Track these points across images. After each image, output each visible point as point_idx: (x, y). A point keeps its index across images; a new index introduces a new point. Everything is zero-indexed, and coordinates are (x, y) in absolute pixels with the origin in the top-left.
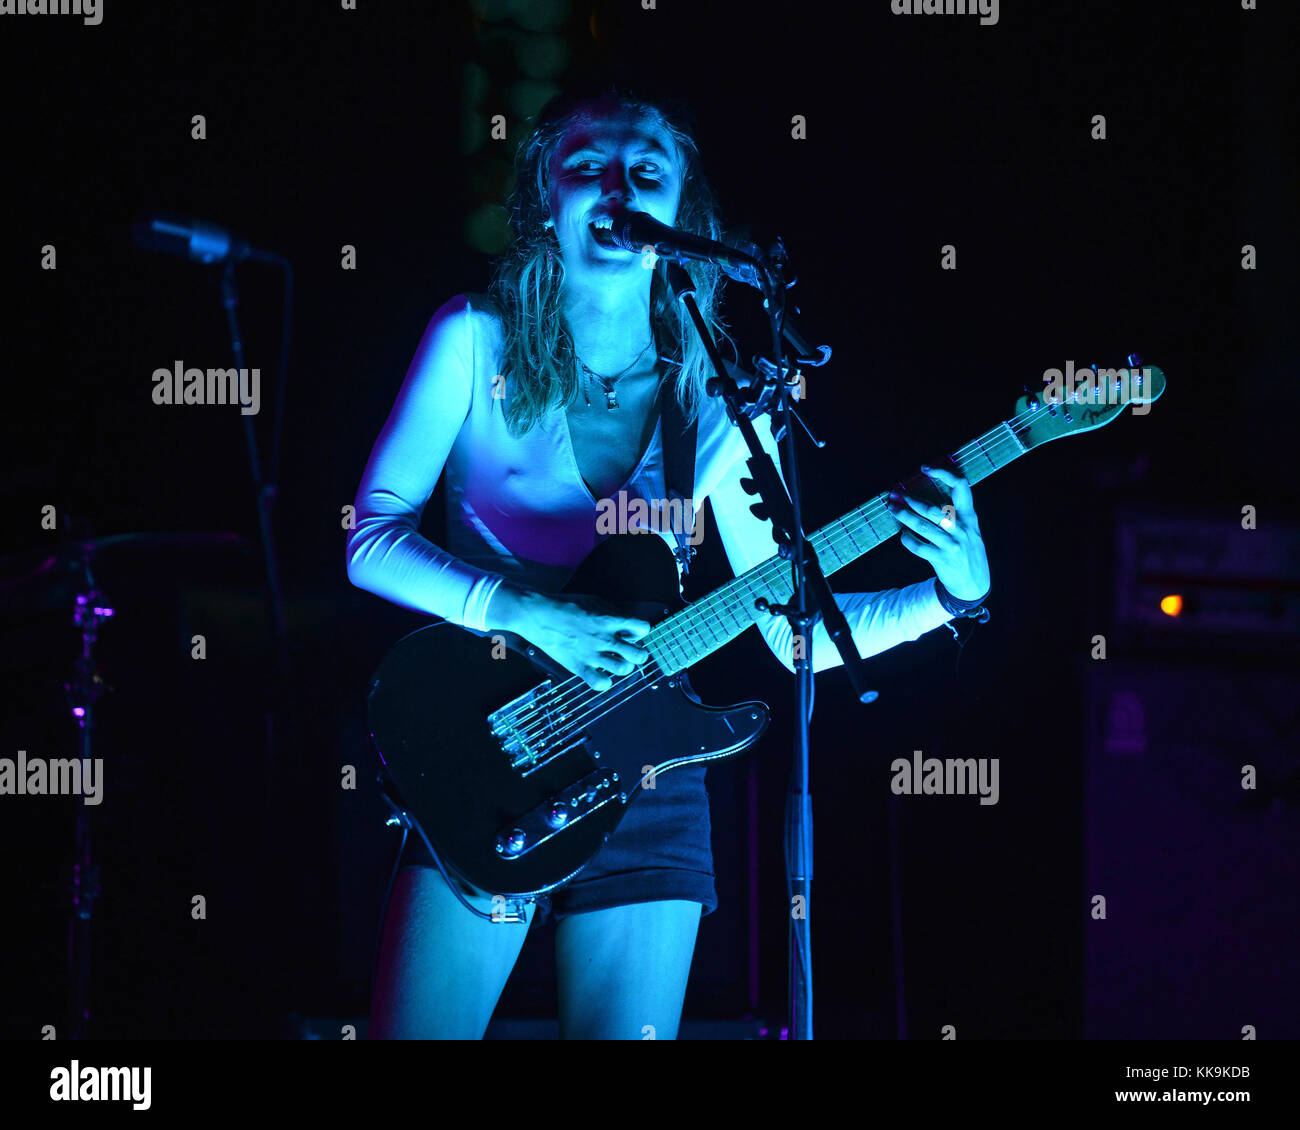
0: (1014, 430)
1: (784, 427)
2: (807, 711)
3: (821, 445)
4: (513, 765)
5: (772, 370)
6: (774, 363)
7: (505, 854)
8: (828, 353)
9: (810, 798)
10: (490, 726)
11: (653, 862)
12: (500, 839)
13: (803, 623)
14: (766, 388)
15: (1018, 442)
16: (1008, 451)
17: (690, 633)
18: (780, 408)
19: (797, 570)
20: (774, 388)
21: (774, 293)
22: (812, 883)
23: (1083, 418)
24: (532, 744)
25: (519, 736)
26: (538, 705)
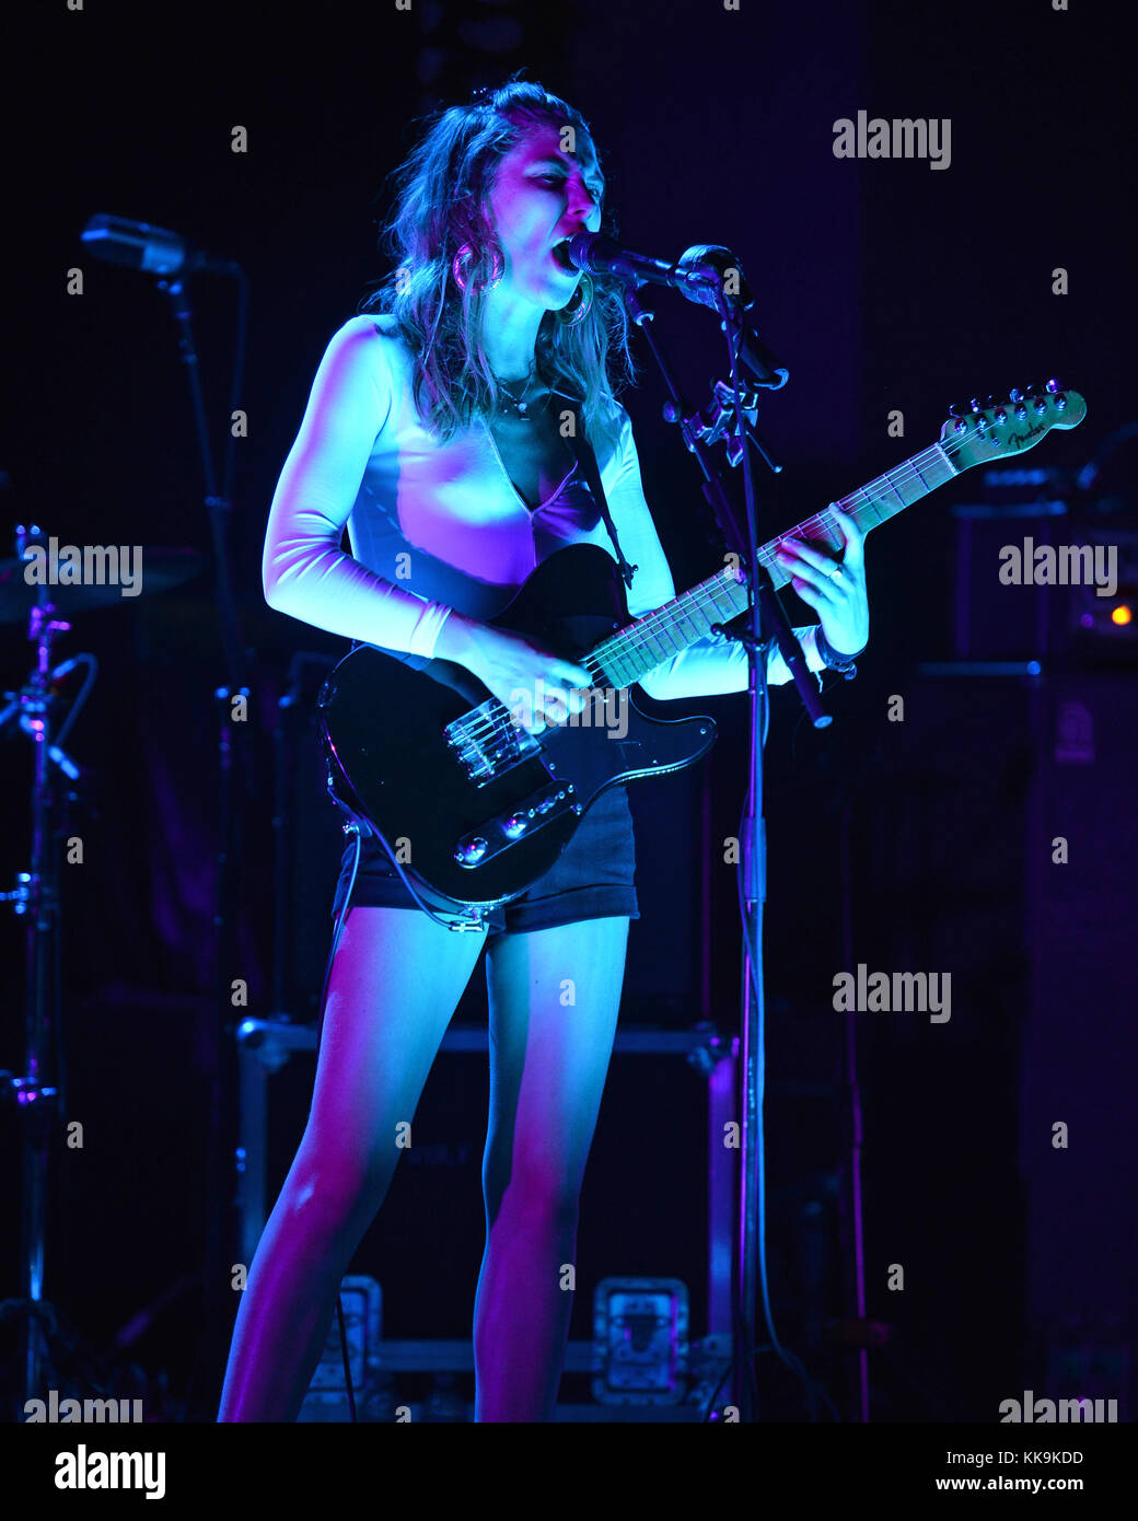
0: (947, 452)
1: (741, 451)
2: (761, 735)
3: (778, 470)
4: (472, 775)
5: (729, 394)
6: (731, 387)
7: (465, 862)
8: (785, 376)
9: (764, 821)
10: (448, 736)
11: (602, 879)
12: (460, 849)
13: (758, 649)
14: (723, 413)
15: (950, 464)
16: (941, 473)
17: (640, 647)
18: (737, 433)
19: (753, 594)
20: (731, 412)
21: (732, 316)
22: (765, 905)
23: (1009, 442)
24: (489, 754)
25: (477, 747)
26: (493, 716)
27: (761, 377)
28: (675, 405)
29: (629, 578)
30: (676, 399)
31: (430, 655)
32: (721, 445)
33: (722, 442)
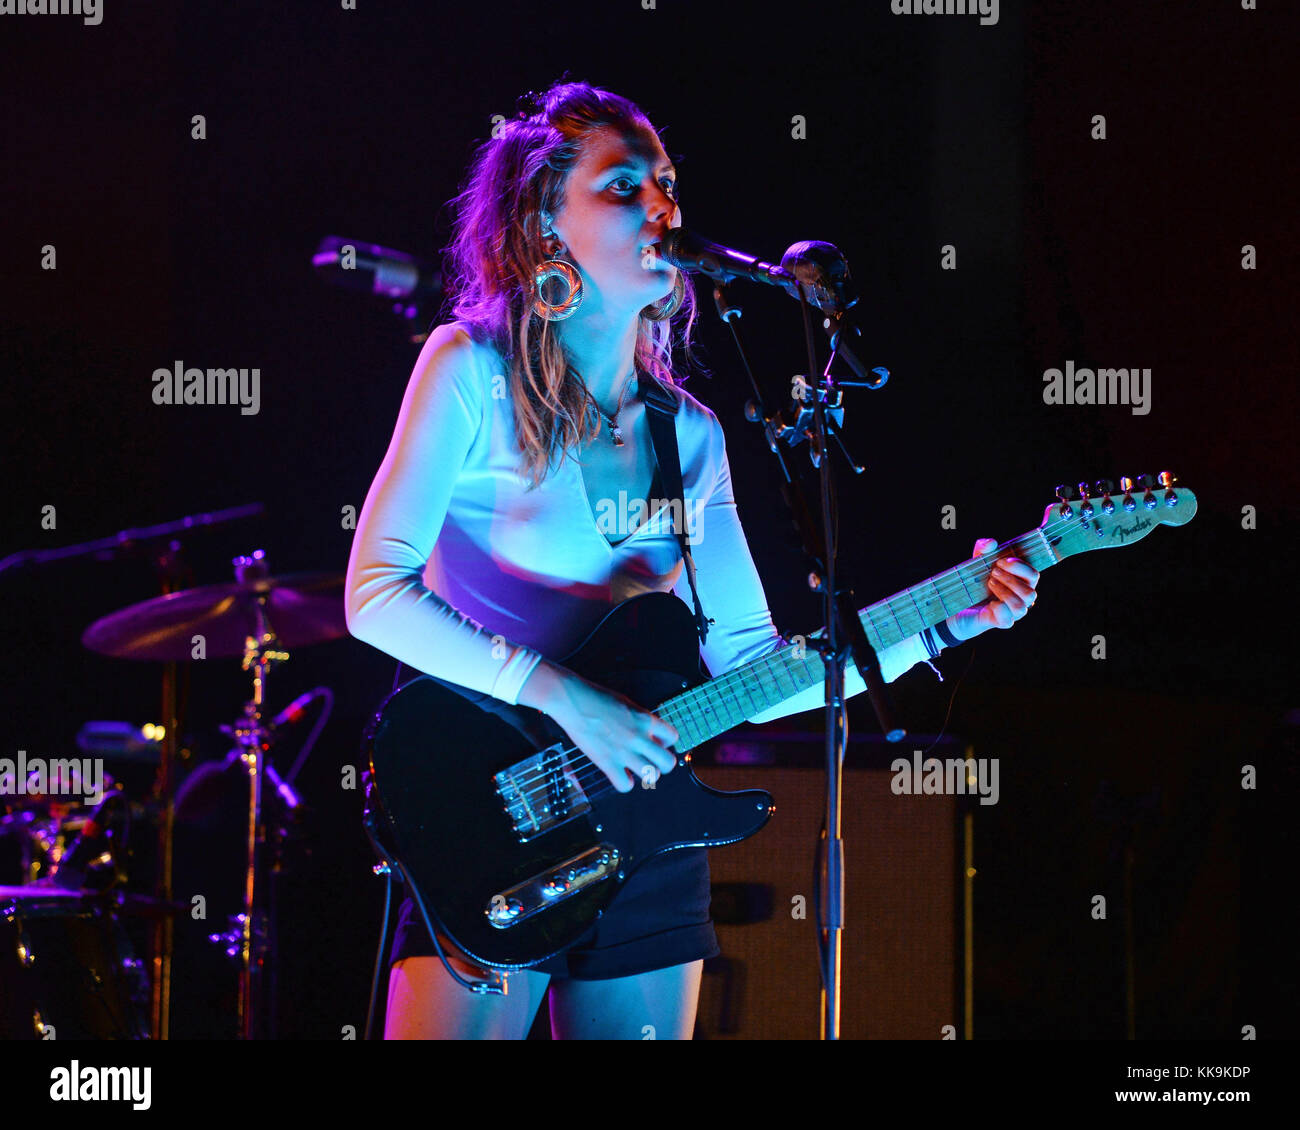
0: (1048, 539)
3: (859, 470)
4: (516, 828)
7: (495, 921)
8: (885, 376)
10: (496, 785)
15: (1050, 551)
20: (812, 411)
23: (1113, 534)
24: (536, 808)
25: (524, 799)
26: (546, 768)
27: (860, 375)
28: (756, 404)
29: (705, 631)
30: (759, 398)
31: (512, 701)
32: (804, 448)
33: (806, 441)
